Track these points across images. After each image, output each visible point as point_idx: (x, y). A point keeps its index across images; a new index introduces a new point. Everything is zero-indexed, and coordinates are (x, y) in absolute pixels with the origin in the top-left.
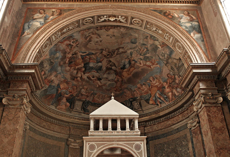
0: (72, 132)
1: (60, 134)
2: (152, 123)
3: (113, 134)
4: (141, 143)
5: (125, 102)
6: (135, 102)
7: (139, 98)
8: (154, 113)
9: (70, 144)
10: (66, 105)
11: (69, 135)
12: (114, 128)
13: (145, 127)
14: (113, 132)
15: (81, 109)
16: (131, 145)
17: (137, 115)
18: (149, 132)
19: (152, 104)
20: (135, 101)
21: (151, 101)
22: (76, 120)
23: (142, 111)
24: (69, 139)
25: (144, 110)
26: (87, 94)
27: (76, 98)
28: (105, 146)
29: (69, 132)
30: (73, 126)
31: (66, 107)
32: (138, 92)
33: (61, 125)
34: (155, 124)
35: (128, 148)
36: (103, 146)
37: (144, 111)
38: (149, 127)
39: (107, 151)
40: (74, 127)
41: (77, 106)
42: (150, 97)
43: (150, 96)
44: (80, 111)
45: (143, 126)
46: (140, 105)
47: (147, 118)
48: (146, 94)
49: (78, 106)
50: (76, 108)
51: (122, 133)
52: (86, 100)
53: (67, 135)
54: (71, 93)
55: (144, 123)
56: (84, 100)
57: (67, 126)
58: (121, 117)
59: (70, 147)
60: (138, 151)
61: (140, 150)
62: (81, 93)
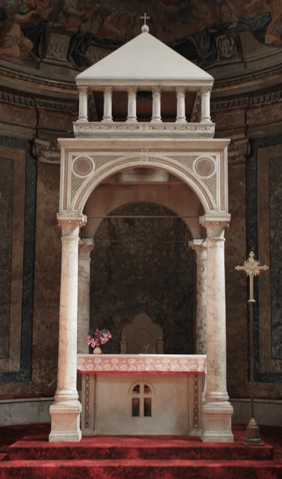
0: (45, 122)
1: (10, 126)
2: (268, 98)
3: (141, 130)
4: (215, 157)
5: (193, 36)
6: (222, 37)
7: (235, 25)
8: (275, 72)
9: (40, 153)
10: (21, 46)
11: (36, 129)
12: (144, 115)
13: (247, 109)
14: (140, 127)
15: (66, 56)
16: (188, 161)
17: (209, 81)
18: (257, 123)
19: (273, 45)
20: (223, 34)
21: (271, 34)
22: (55, 89)
23: (242, 65)
24: (37, 141)
25: (248, 62)
26: (83, 13)
27: (50, 25)
28: (117, 164)
29: (34, 124)
30: (45, 105)
31: (21, 50)
32: (232, 7)
33: (12, 103)
34: (278, 102)
35: (179, 168)
36: (110, 163)
37: (248, 65)
38: (259, 110)
39: (129, 174)
40: (48, 108)
41: (54, 48)
42: (268, 23)
43: (269, 18)
44: (65, 62)
45: (243, 106)
46: (237, 48)
47: (254, 85)
48: (255, 14)
49: (59, 47)
50: (52, 55)
51: (165, 128)
52: (79, 31)
53: (29, 130)
54: (34, 8)
55: (247, 98)
56: (75, 30)
57: (29, 106)
58: (164, 84)
59: (41, 163)
60: (206, 177)
61: (211, 175)
62: (64, 8)
